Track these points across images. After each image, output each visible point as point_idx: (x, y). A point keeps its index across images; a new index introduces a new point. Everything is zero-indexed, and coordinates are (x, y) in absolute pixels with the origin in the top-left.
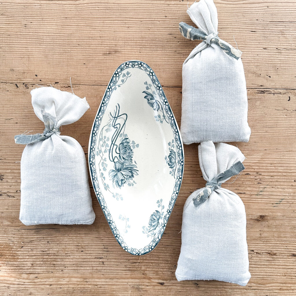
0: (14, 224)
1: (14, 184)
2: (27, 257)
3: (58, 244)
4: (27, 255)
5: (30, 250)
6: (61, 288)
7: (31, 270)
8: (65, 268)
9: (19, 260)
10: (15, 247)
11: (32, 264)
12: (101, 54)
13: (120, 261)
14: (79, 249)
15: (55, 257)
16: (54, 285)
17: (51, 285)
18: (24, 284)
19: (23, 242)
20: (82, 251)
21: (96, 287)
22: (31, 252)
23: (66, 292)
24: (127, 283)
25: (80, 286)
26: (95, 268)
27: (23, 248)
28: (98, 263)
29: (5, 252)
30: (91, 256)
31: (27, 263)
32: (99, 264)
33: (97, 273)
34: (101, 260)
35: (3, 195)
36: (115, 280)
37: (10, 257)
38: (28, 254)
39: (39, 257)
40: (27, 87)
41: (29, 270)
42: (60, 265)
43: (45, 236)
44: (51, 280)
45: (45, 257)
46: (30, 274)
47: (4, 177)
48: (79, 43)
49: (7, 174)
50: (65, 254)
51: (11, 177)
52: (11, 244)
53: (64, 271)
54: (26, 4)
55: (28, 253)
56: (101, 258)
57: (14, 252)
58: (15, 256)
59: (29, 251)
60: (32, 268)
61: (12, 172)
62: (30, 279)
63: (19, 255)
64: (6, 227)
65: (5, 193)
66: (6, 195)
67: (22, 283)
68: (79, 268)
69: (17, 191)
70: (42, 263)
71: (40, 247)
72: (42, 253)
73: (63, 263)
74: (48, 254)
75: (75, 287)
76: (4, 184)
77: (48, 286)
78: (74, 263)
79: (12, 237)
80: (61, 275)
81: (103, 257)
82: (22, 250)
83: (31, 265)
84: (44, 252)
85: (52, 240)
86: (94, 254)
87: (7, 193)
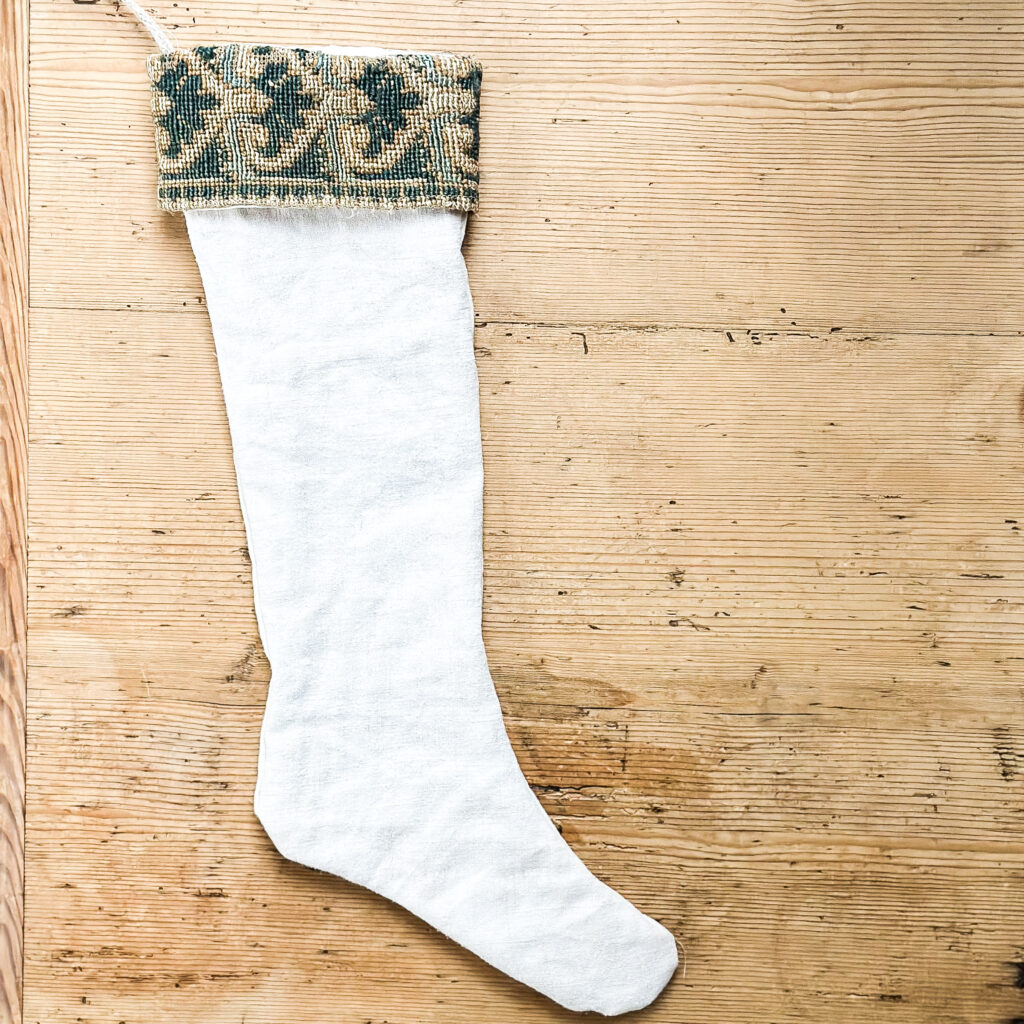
0: (704, 700)
1: (709, 595)
2: (735, 788)
3: (817, 755)
4: (733, 781)
5: (742, 769)
6: (820, 871)
7: (745, 823)
8: (834, 820)
9: (712, 796)
10: (703, 761)
11: (747, 807)
12: (961, 253)
13: (983, 805)
14: (871, 769)
15: (808, 789)
16: (802, 864)
17: (793, 863)
18: (724, 858)
19: (725, 748)
20: (880, 776)
21: (914, 871)
22: (745, 775)
23: (833, 883)
24: (999, 862)
25: (870, 868)
26: (912, 822)
27: (725, 763)
28: (922, 809)
29: (676, 772)
30: (904, 789)
31: (733, 803)
32: (926, 812)
33: (919, 835)
34: (930, 801)
35: (680, 623)
36: (966, 854)
37: (689, 786)
38: (738, 781)
39: (765, 788)
40: (756, 341)
41: (739, 823)
42: (820, 812)
43: (782, 734)
44: (796, 848)
45: (781, 788)
46: (739, 833)
47: (685, 577)
48: (902, 224)
49: (694, 570)
50: (834, 783)
51: (704, 578)
52: (693, 754)
53: (831, 826)
54: (767, 121)
55: (737, 777)
56: (929, 796)
57: (700, 773)
58: (703, 784)
59: (739, 773)
60: (746, 816)
61: (706, 563)
62: (739, 847)
63: (715, 781)
64: (684, 708)
65: (685, 619)
66: (687, 623)
67: (719, 857)
68: (870, 820)
69: (716, 614)
70: (773, 803)
71: (769, 763)
72: (774, 776)
73: (827, 806)
74: (790, 782)
75: (859, 869)
76: (683, 594)
77: (787, 866)
78: (858, 806)
79: (697, 734)
80: (821, 837)
81: (936, 792)
82: (722, 768)
83: (743, 809)
84: (780, 776)
85: (801, 745)
86: (913, 786)
87: (692, 620)
